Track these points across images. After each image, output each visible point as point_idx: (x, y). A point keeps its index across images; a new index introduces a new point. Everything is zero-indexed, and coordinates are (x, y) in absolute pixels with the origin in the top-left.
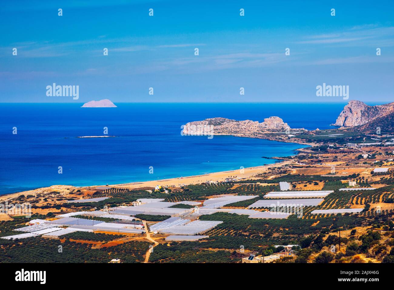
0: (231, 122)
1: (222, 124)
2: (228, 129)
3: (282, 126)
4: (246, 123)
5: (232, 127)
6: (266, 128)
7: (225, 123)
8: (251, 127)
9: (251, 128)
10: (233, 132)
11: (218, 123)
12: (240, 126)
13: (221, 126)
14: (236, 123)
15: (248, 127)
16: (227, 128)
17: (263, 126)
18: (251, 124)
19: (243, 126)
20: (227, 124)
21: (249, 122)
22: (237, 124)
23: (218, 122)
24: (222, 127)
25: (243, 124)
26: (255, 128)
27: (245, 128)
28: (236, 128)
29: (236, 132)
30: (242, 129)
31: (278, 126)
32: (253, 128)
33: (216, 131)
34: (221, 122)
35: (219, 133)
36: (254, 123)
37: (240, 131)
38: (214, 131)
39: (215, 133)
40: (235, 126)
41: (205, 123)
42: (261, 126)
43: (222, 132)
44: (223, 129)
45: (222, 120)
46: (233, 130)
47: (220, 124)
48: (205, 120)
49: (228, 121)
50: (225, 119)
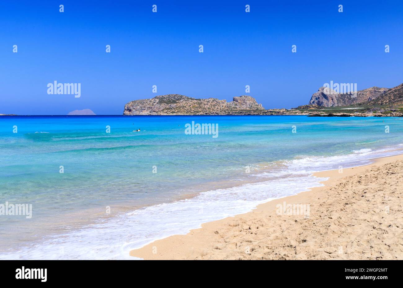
0: (190, 100)
1: (177, 101)
2: (186, 108)
3: (256, 106)
4: (211, 102)
5: (191, 106)
6: (236, 108)
7: (181, 101)
8: (216, 107)
9: (217, 108)
10: (192, 111)
11: (172, 101)
12: (203, 105)
13: (176, 104)
14: (196, 101)
15: (213, 107)
16: (183, 107)
17: (233, 106)
18: (216, 103)
19: (206, 106)
20: (185, 102)
21: (213, 101)
22: (198, 103)
23: (172, 100)
24: (177, 106)
25: (206, 103)
26: (222, 108)
27: (208, 108)
28: (196, 107)
29: (196, 111)
30: (205, 109)
31: (252, 107)
32: (219, 107)
33: (169, 110)
34: (177, 99)
35: (173, 112)
36: (220, 102)
37: (203, 110)
38: (166, 111)
39: (168, 113)
40: (196, 105)
41: (154, 101)
42: (230, 106)
43: (178, 111)
44: (179, 109)
45: (177, 98)
46: (193, 109)
47: (174, 102)
48: (155, 98)
49: (186, 99)
50: (181, 97)
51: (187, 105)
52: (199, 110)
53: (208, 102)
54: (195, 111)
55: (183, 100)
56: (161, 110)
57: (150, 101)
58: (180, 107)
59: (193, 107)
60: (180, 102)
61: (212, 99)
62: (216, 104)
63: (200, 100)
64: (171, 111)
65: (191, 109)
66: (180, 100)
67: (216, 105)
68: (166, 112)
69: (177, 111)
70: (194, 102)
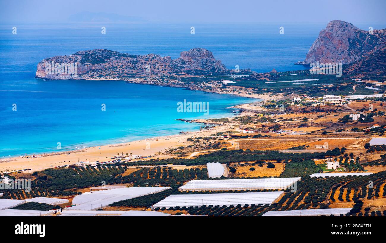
0: (123, 58)
1: (106, 60)
2: (117, 70)
3: (211, 64)
5: (123, 67)
6: (184, 68)
7: (111, 58)
8: (157, 67)
9: (158, 69)
10: (125, 75)
11: (98, 60)
12: (139, 64)
13: (104, 64)
14: (130, 59)
16: (114, 68)
17: (179, 65)
20: (115, 61)
21: (153, 58)
22: (133, 61)
23: (99, 58)
24: (106, 67)
25: (143, 61)
26: (164, 68)
28: (130, 68)
29: (131, 74)
30: (141, 70)
31: (205, 65)
32: (161, 67)
33: (96, 73)
34: (105, 57)
35: (101, 76)
36: (163, 60)
37: (138, 73)
38: (92, 74)
39: (94, 76)
40: (130, 65)
41: (76, 59)
42: (175, 65)
43: (107, 75)
44: (108, 70)
45: (106, 54)
46: (126, 71)
47: (102, 61)
48: (77, 55)
49: (117, 57)
50: (111, 52)
51: (118, 65)
52: (134, 72)
53: (146, 60)
54: (128, 74)
55: (114, 57)
56: (84, 72)
57: (70, 59)
58: (109, 68)
59: (126, 68)
60: (109, 61)
61: (152, 56)
62: (157, 62)
63: (135, 57)
64: (98, 74)
65: (123, 71)
66: (109, 58)
67: (157, 64)
68: (92, 76)
69: (105, 73)
70: (128, 60)
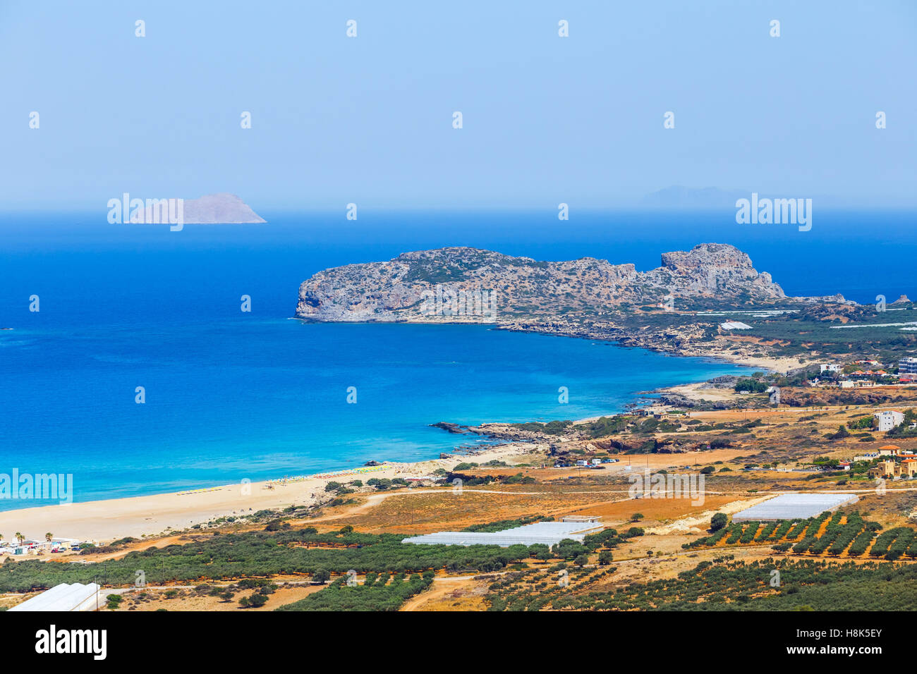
0: (511, 268)
1: (467, 274)
3: (741, 284)
4: (580, 273)
5: (508, 291)
6: (666, 292)
7: (481, 269)
8: (596, 290)
9: (598, 295)
10: (509, 309)
11: (449, 272)
12: (550, 283)
13: (459, 284)
14: (531, 270)
15: (583, 290)
17: (656, 286)
18: (597, 275)
19: (562, 286)
20: (490, 275)
21: (589, 268)
22: (538, 276)
23: (450, 268)
24: (464, 290)
25: (563, 276)
26: (615, 293)
27: (568, 295)
28: (526, 293)
29: (524, 309)
30: (553, 299)
31: (724, 285)
32: (605, 292)
34: (466, 265)
36: (613, 273)
37: (545, 304)
40: (527, 285)
41: (396, 272)
42: (646, 286)
45: (470, 259)
46: (512, 300)
47: (456, 275)
48: (400, 260)
49: (496, 265)
50: (483, 255)
51: (496, 286)
53: (570, 274)
55: (487, 267)
56: (408, 304)
57: (382, 271)
59: (515, 293)
60: (473, 274)
61: (588, 263)
62: (596, 279)
66: (476, 268)
67: (596, 283)
70: (524, 274)
